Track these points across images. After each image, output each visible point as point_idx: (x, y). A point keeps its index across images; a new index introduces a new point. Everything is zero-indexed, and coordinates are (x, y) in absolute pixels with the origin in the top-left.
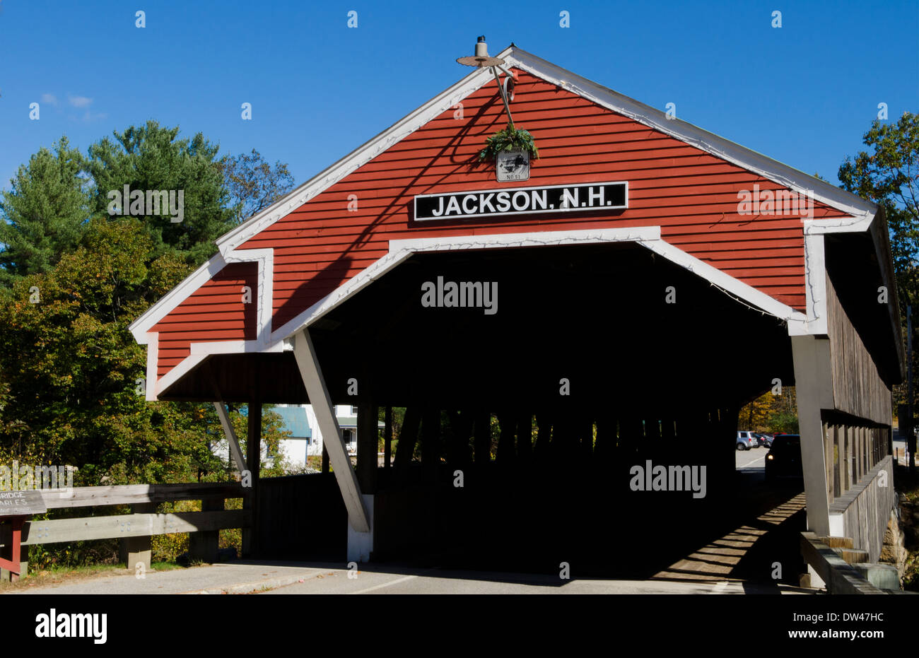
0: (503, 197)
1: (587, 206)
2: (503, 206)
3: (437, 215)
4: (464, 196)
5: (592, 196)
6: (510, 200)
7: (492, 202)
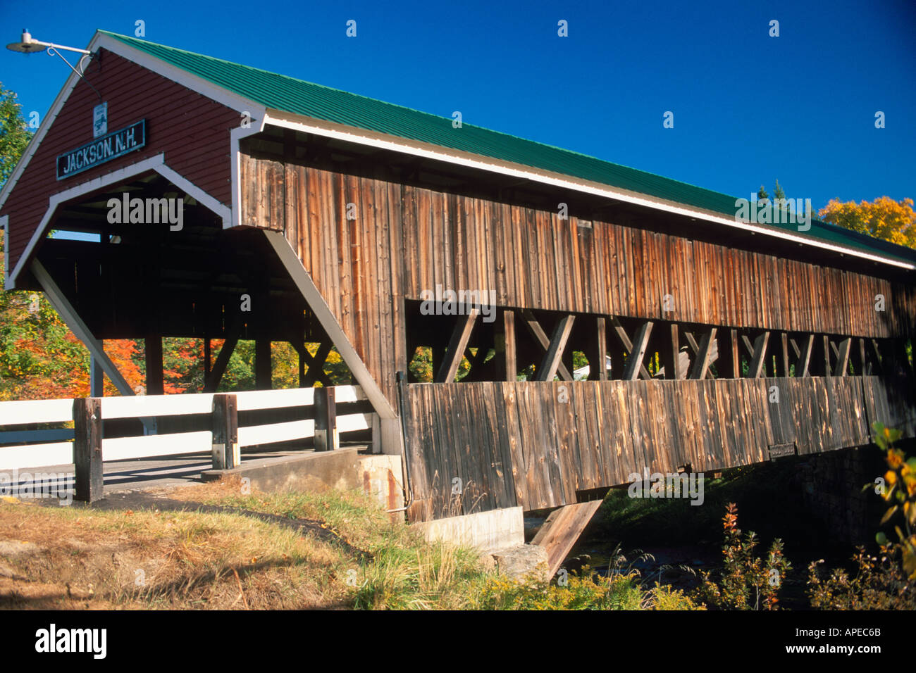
0: (93, 150)
2: (93, 157)
6: (96, 151)
7: (89, 156)
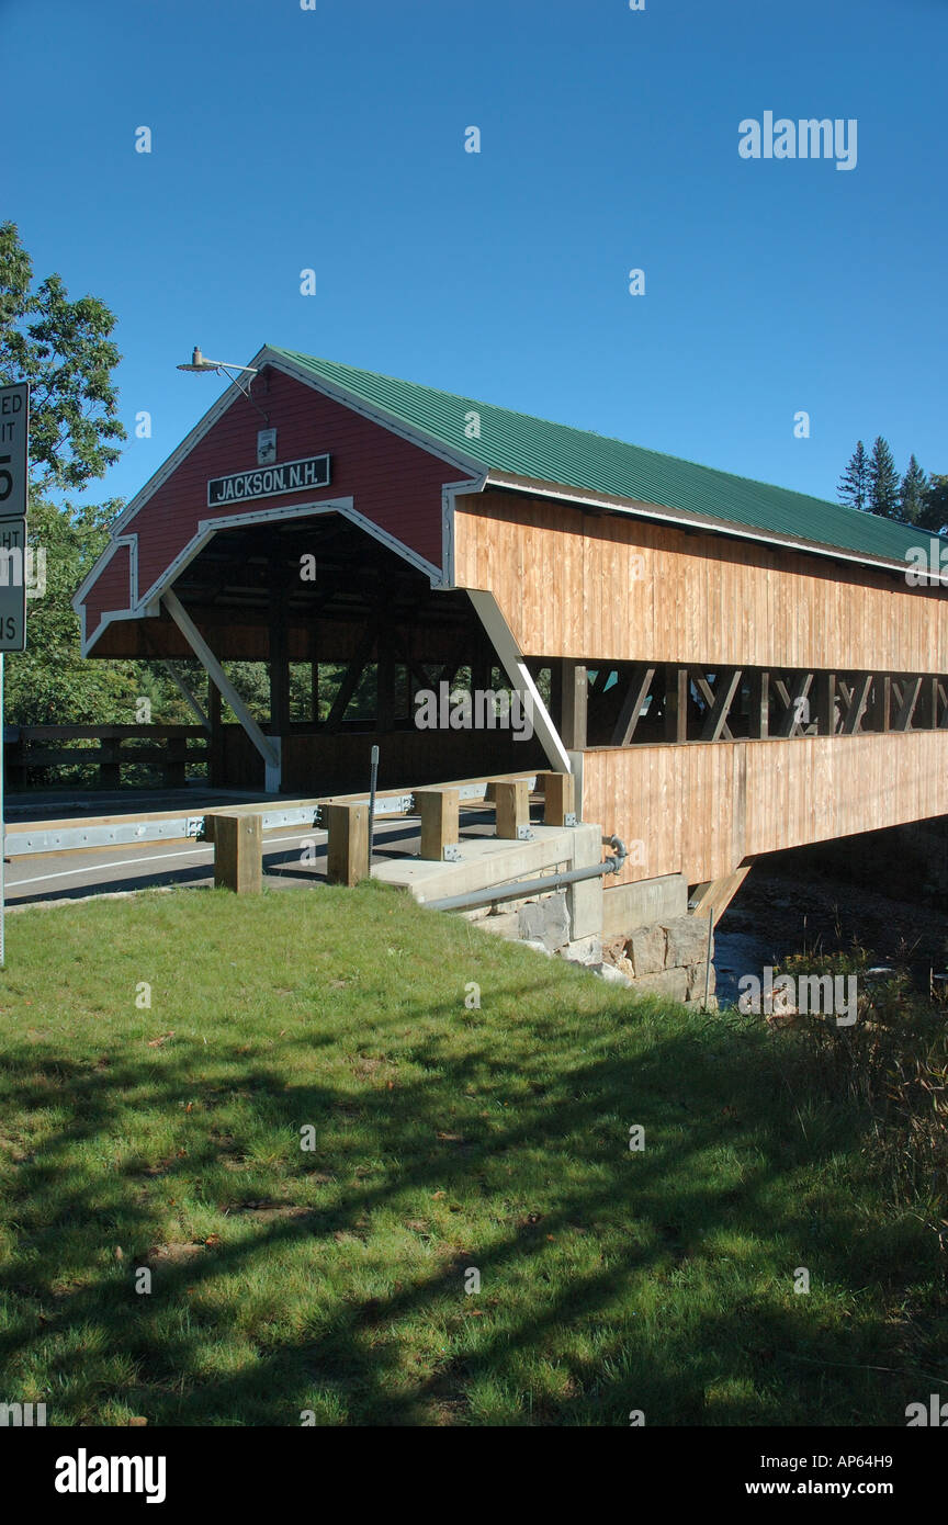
0: (258, 479)
1: (304, 485)
2: (258, 487)
3: (222, 500)
4: (236, 478)
5: (307, 473)
6: (262, 481)
7: (252, 485)
